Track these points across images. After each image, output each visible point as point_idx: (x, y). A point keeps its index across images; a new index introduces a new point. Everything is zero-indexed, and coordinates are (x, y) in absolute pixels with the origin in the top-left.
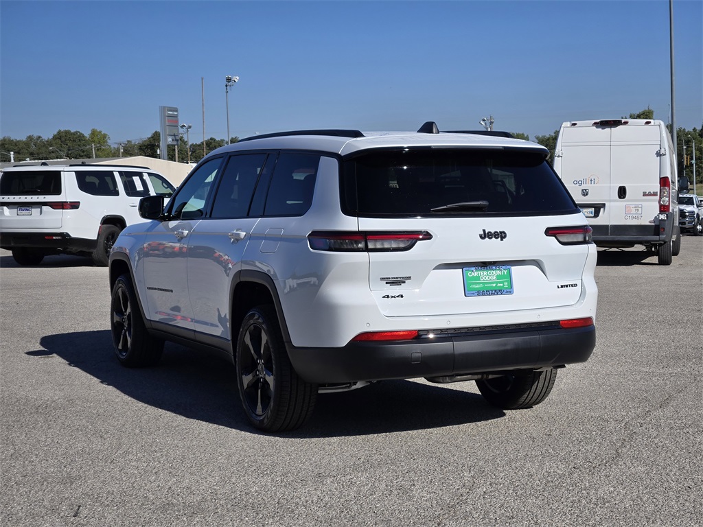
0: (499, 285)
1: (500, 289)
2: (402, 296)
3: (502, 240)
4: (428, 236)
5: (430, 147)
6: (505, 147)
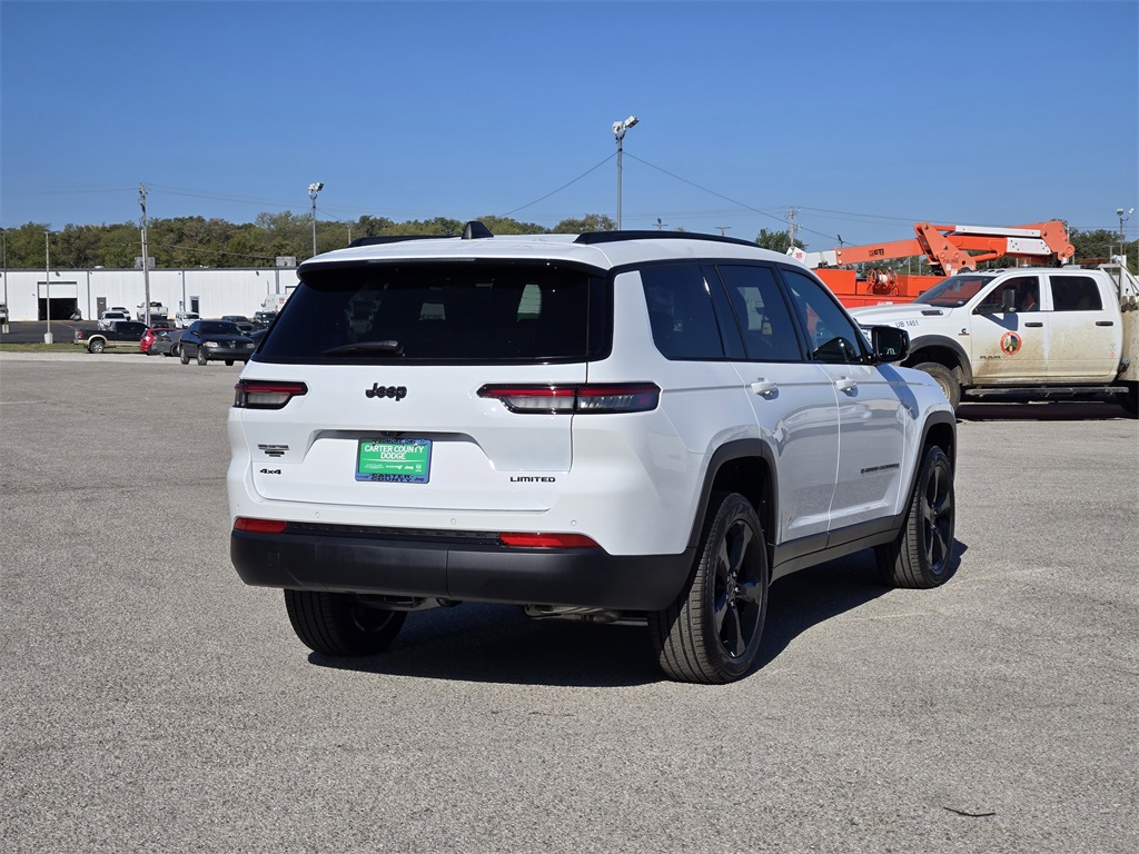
0: (407, 467)
1: (408, 473)
2: (279, 472)
3: (397, 400)
4: (299, 388)
5: (367, 261)
6: (477, 259)
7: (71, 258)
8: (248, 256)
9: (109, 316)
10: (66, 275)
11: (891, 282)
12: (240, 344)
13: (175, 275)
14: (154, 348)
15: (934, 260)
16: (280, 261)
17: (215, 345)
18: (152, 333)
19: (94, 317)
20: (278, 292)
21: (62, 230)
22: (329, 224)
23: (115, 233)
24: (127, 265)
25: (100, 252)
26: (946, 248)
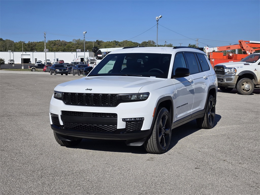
7: (29, 49)
8: (70, 49)
9: (37, 63)
10: (28, 53)
11: (233, 56)
12: (65, 70)
13: (53, 53)
14: (46, 70)
15: (244, 50)
16: (77, 50)
17: (58, 70)
18: (46, 67)
19: (34, 63)
20: (77, 57)
21: (28, 43)
22: (89, 42)
23: (40, 44)
24: (42, 51)
25: (36, 48)
26: (247, 47)
